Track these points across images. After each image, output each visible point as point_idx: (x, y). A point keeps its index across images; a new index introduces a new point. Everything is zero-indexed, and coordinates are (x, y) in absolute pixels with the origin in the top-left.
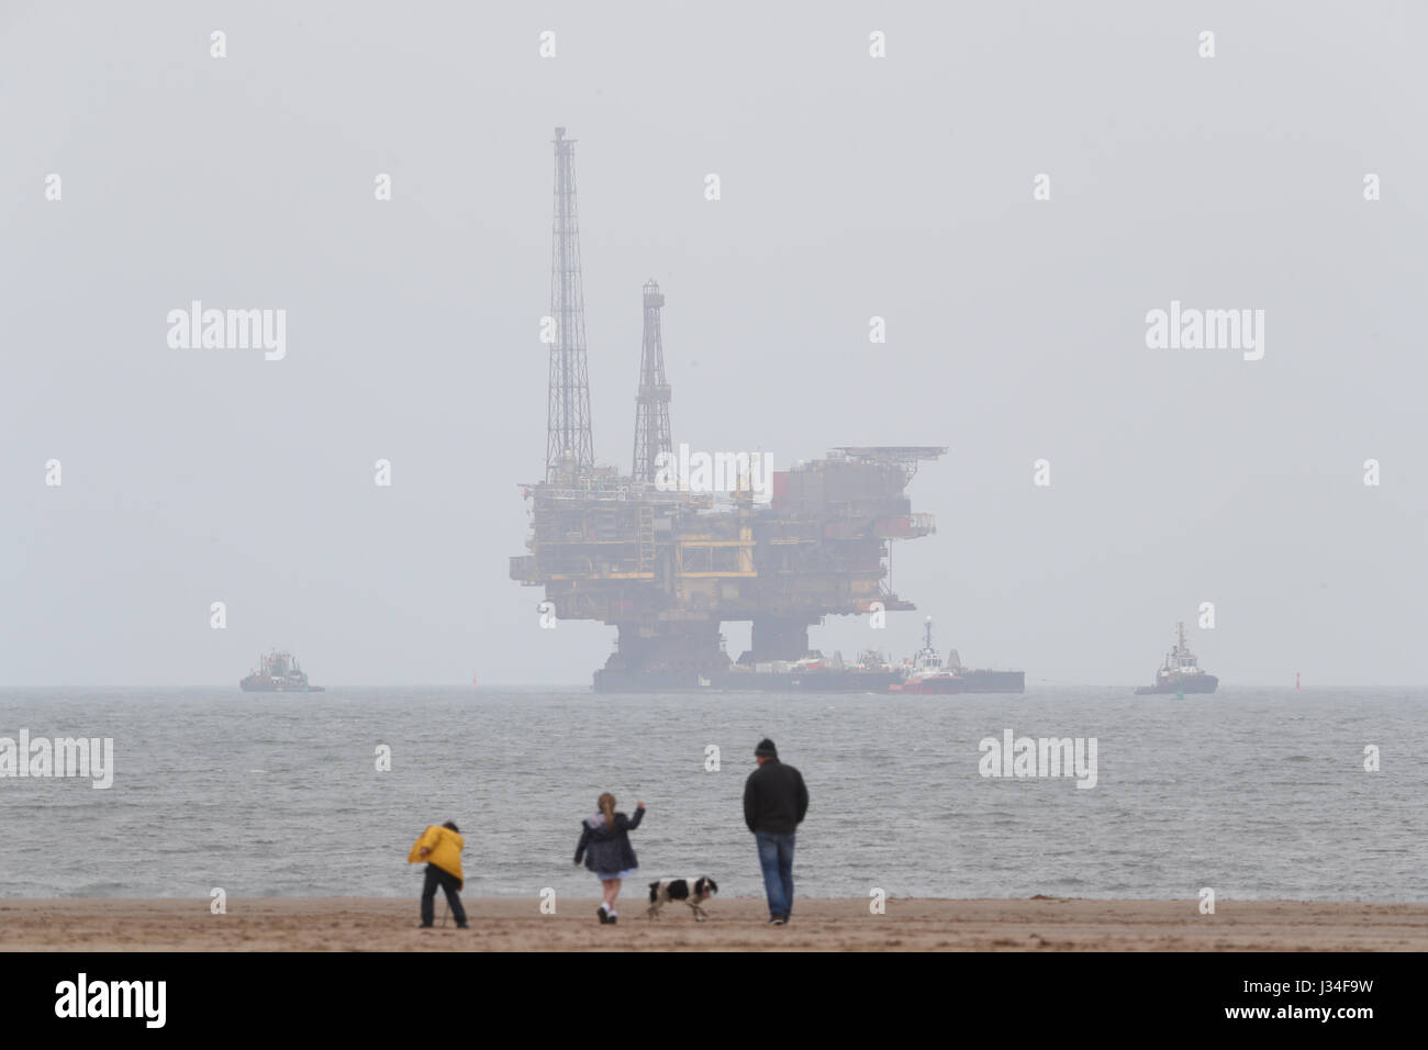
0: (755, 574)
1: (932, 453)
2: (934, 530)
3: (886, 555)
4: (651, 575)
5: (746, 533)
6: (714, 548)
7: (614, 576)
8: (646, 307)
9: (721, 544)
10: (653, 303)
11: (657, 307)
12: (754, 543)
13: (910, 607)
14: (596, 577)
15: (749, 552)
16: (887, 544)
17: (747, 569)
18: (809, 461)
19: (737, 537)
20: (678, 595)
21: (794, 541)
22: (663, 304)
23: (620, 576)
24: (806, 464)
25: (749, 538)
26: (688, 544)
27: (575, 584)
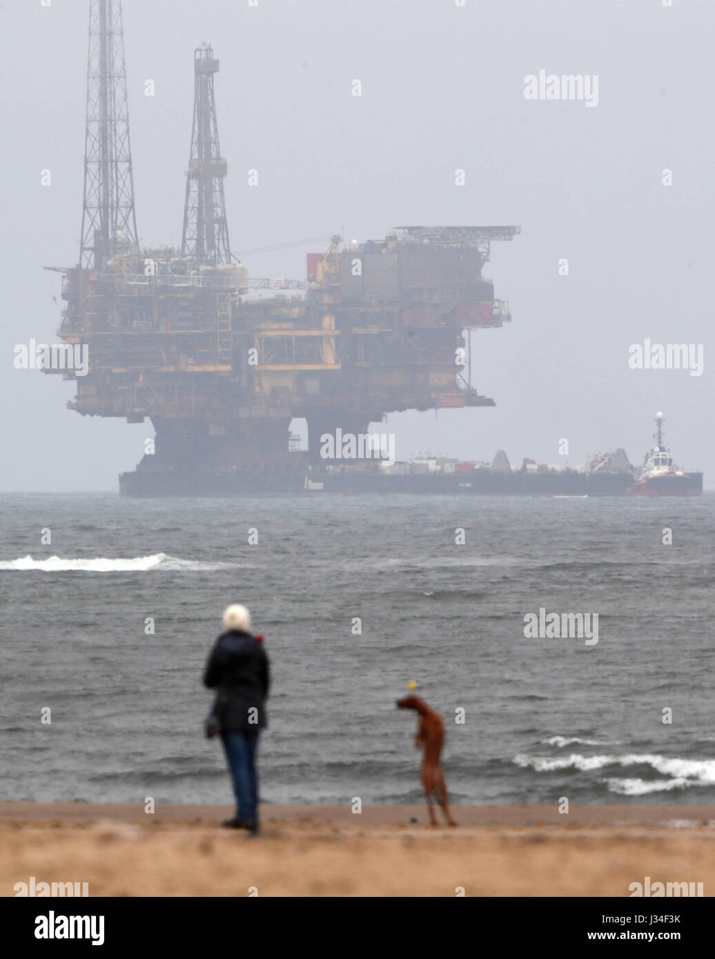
0: (338, 367)
1: (506, 232)
2: (509, 318)
3: (463, 345)
4: (228, 368)
5: (328, 321)
6: (297, 337)
7: (190, 369)
8: (198, 73)
9: (303, 333)
10: (206, 69)
11: (210, 74)
12: (338, 332)
13: (490, 403)
14: (171, 369)
15: (333, 341)
16: (465, 334)
17: (330, 361)
18: (364, 242)
19: (320, 327)
20: (257, 389)
21: (374, 330)
22: (217, 70)
23: (196, 369)
24: (360, 245)
25: (333, 327)
26: (270, 334)
27: (141, 378)
